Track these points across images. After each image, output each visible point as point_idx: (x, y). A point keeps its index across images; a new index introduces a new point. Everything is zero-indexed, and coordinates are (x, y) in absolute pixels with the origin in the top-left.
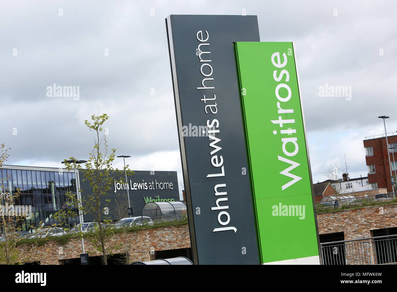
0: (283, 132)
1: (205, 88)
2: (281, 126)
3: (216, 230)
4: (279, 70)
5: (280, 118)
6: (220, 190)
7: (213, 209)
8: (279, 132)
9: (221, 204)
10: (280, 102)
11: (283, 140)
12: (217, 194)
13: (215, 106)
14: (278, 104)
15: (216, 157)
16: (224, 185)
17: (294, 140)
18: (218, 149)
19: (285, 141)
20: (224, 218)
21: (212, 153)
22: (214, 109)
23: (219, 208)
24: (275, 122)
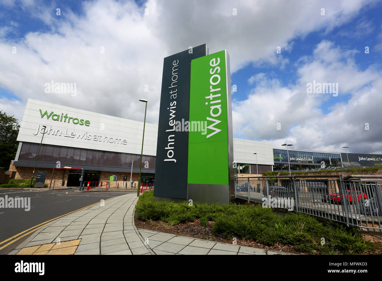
0: (212, 103)
1: (173, 87)
2: (211, 99)
3: (165, 160)
4: (214, 68)
5: (211, 94)
6: (171, 138)
7: (166, 148)
8: (209, 103)
9: (171, 146)
10: (212, 85)
11: (211, 107)
12: (169, 140)
13: (176, 95)
14: (211, 87)
15: (172, 121)
16: (174, 136)
17: (218, 107)
18: (174, 116)
19: (213, 108)
20: (170, 154)
21: (170, 119)
22: (175, 96)
23: (169, 148)
24: (207, 98)
